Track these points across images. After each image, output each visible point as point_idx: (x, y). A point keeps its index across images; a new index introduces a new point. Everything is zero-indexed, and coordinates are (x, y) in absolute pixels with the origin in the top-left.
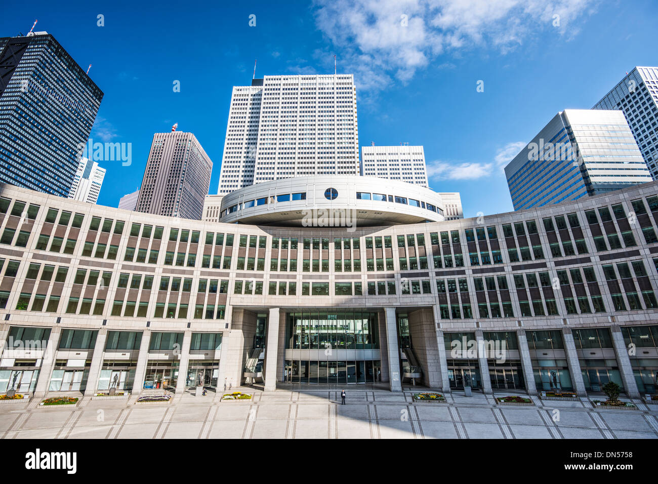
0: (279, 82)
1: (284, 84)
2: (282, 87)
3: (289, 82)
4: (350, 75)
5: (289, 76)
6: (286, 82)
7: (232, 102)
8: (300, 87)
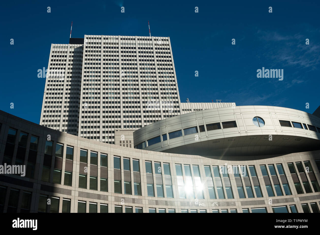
0: (100, 41)
1: (104, 43)
2: (103, 45)
3: (109, 41)
4: (167, 38)
5: (109, 36)
6: (107, 41)
7: (51, 58)
8: (120, 46)
